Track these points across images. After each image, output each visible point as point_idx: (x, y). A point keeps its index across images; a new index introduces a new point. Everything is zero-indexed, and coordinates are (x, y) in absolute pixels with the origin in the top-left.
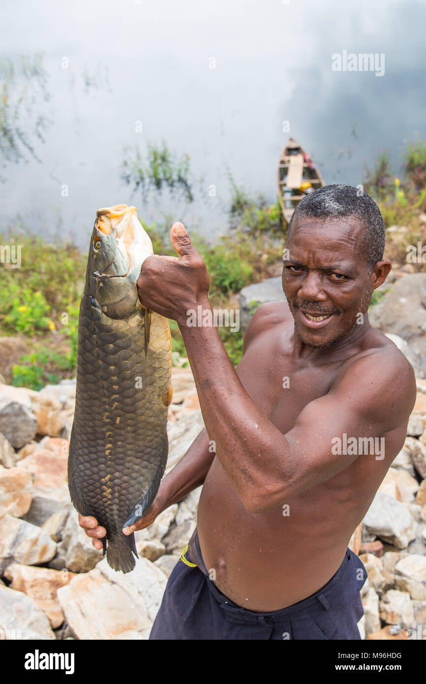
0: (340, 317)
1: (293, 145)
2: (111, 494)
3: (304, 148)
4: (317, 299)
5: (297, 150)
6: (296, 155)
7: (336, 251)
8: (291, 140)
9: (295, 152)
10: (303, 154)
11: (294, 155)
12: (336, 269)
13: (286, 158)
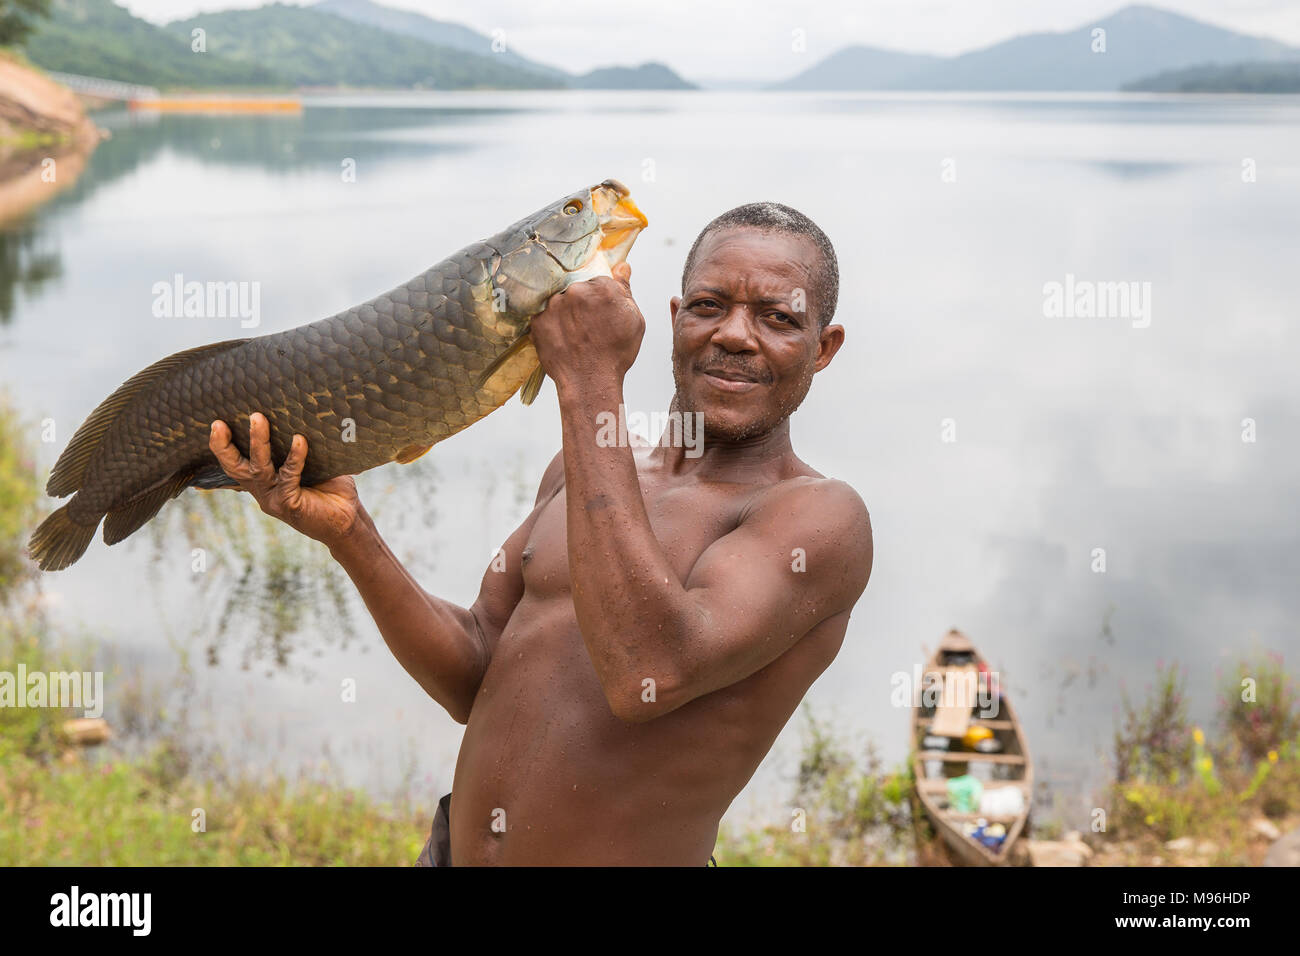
0: (770, 388)
1: (958, 645)
2: (178, 439)
3: (982, 652)
4: (746, 347)
5: (965, 656)
6: (963, 665)
7: (784, 276)
8: (954, 633)
9: (960, 660)
10: (981, 667)
11: (957, 664)
12: (780, 302)
13: (937, 673)
